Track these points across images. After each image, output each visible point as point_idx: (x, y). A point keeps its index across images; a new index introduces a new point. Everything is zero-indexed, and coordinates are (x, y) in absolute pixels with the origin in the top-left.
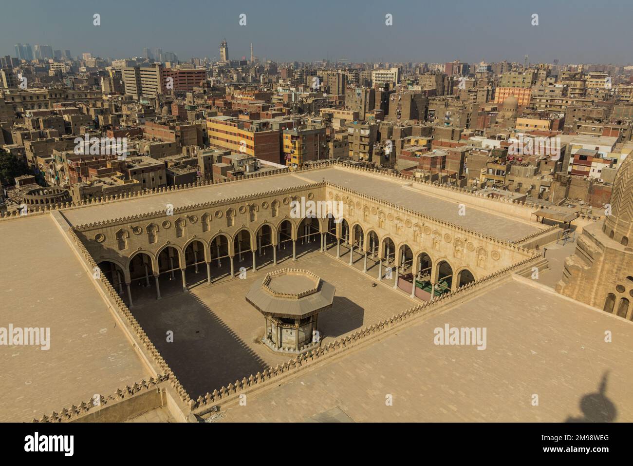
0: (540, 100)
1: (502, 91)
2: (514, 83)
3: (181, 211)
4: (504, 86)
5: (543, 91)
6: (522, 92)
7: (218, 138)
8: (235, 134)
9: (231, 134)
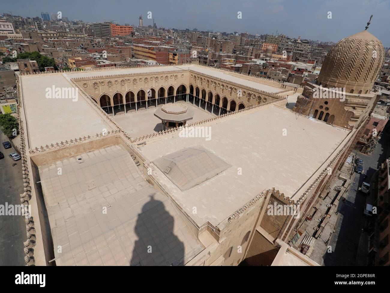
0: (282, 49)
1: (266, 45)
2: (271, 41)
3: (123, 76)
4: (267, 42)
5: (283, 45)
6: (274, 45)
7: (139, 55)
8: (147, 53)
9: (145, 52)
